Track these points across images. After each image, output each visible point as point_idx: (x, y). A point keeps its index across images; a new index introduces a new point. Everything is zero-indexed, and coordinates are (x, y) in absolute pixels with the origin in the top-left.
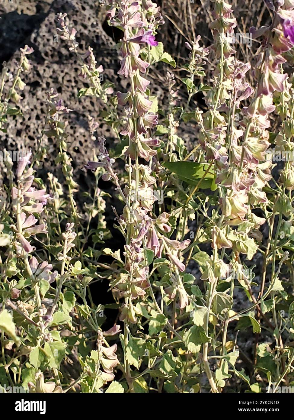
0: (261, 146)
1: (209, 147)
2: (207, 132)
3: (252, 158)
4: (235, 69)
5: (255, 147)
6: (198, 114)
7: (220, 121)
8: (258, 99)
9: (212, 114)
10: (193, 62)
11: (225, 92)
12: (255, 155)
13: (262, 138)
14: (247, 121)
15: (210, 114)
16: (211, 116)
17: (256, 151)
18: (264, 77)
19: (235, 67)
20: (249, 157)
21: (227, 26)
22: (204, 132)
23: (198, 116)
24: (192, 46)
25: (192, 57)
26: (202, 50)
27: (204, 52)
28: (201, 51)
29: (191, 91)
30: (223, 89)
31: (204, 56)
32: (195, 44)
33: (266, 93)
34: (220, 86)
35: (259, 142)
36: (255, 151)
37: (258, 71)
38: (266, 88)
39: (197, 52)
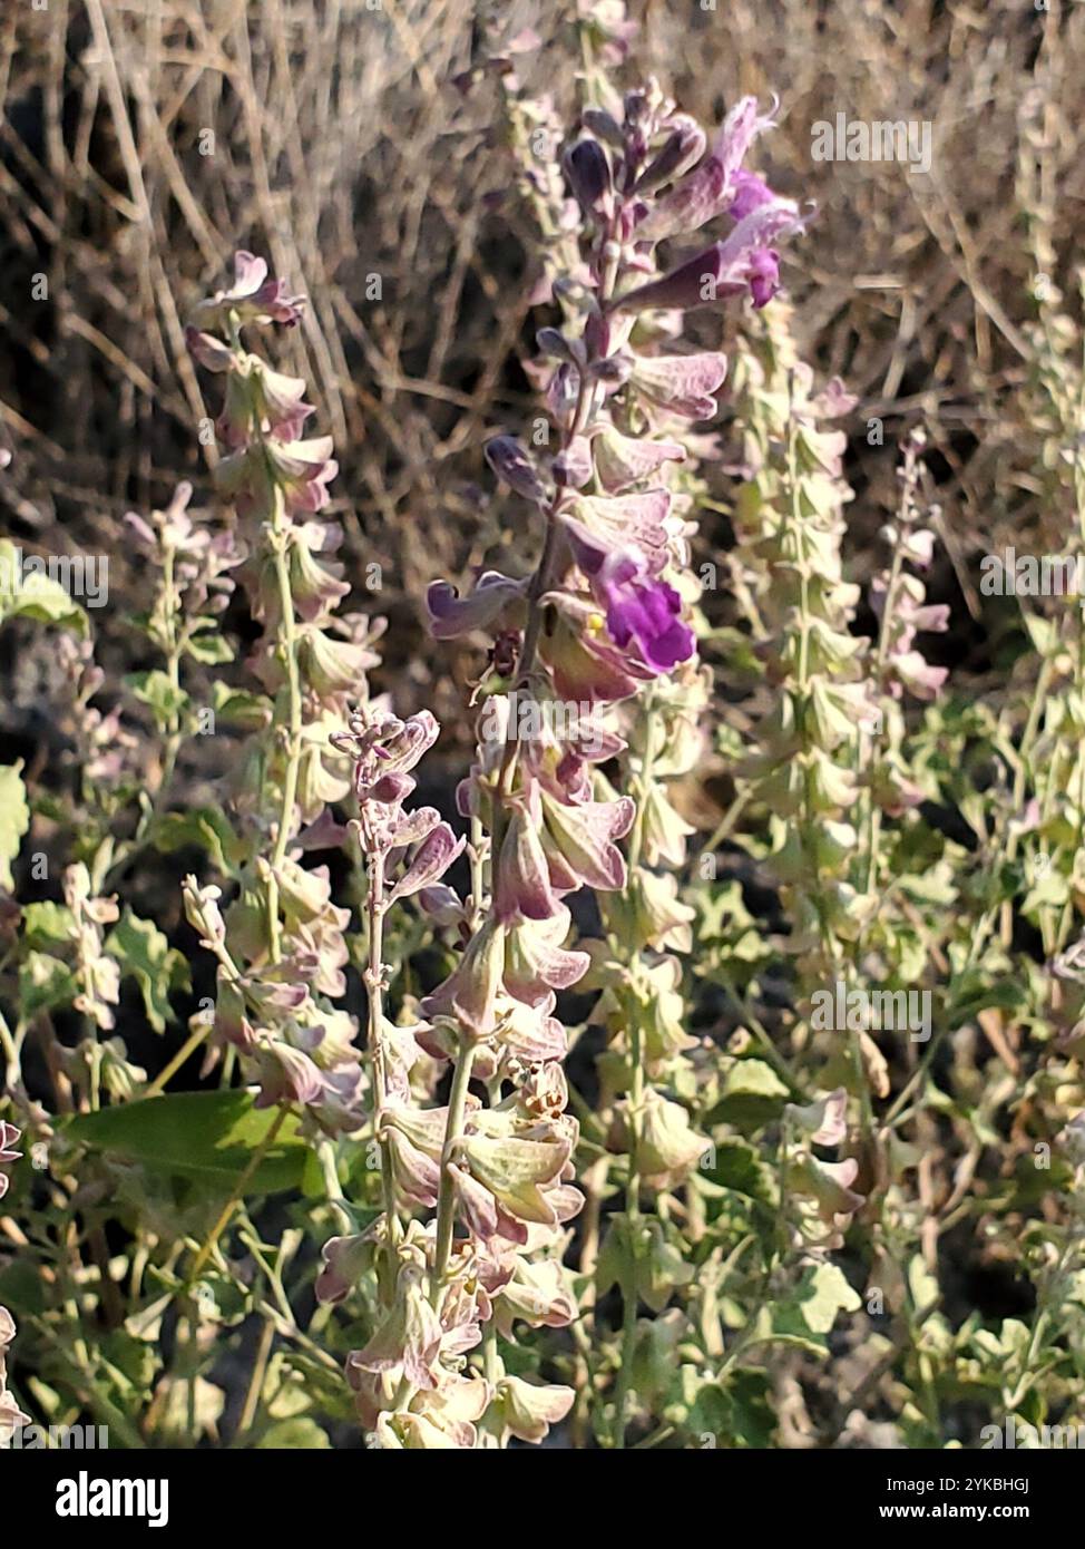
0: (533, 1154)
1: (265, 1045)
2: (247, 982)
3: (493, 1221)
4: (365, 751)
5: (504, 1164)
6: (199, 906)
7: (307, 909)
8: (501, 933)
9: (269, 878)
10: (170, 597)
11: (317, 773)
12: (506, 1198)
13: (537, 1107)
14: (455, 1039)
15: (260, 878)
16: (266, 887)
17: (514, 1179)
18: (521, 826)
19: (364, 743)
20: (482, 1218)
21: (289, 477)
22: (236, 981)
23: (196, 913)
24: (157, 532)
25: (164, 578)
26: (205, 549)
27: (213, 558)
28: (199, 554)
29: (174, 724)
30: (308, 758)
31: (214, 571)
32: (170, 521)
33: (539, 910)
34: (295, 750)
35: (522, 1133)
36: (506, 1182)
37: (489, 796)
38: (537, 886)
39: (181, 557)
